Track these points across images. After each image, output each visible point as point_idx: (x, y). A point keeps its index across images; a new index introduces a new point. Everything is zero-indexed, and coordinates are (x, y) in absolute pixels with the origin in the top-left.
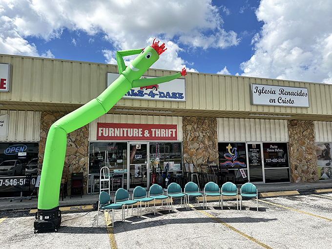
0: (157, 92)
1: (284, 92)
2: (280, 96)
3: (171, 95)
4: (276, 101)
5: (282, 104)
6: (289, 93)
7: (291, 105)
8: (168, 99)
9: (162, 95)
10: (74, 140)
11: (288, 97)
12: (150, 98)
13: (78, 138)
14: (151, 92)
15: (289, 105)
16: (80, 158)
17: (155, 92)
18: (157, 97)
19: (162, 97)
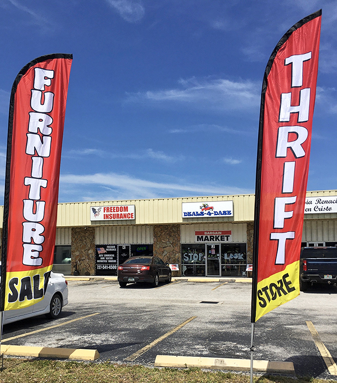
0: (213, 212)
1: (321, 202)
2: (316, 205)
3: (222, 213)
4: (313, 209)
5: (318, 212)
6: (326, 202)
7: (328, 212)
8: (220, 216)
9: (216, 213)
10: (171, 242)
11: (325, 206)
12: (208, 216)
13: (174, 241)
14: (209, 212)
15: (326, 212)
16: (176, 254)
17: (211, 212)
18: (213, 215)
19: (216, 215)
